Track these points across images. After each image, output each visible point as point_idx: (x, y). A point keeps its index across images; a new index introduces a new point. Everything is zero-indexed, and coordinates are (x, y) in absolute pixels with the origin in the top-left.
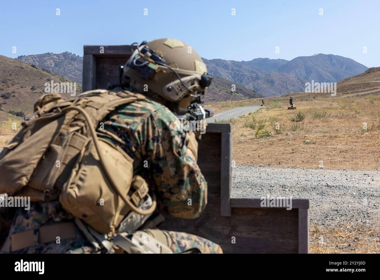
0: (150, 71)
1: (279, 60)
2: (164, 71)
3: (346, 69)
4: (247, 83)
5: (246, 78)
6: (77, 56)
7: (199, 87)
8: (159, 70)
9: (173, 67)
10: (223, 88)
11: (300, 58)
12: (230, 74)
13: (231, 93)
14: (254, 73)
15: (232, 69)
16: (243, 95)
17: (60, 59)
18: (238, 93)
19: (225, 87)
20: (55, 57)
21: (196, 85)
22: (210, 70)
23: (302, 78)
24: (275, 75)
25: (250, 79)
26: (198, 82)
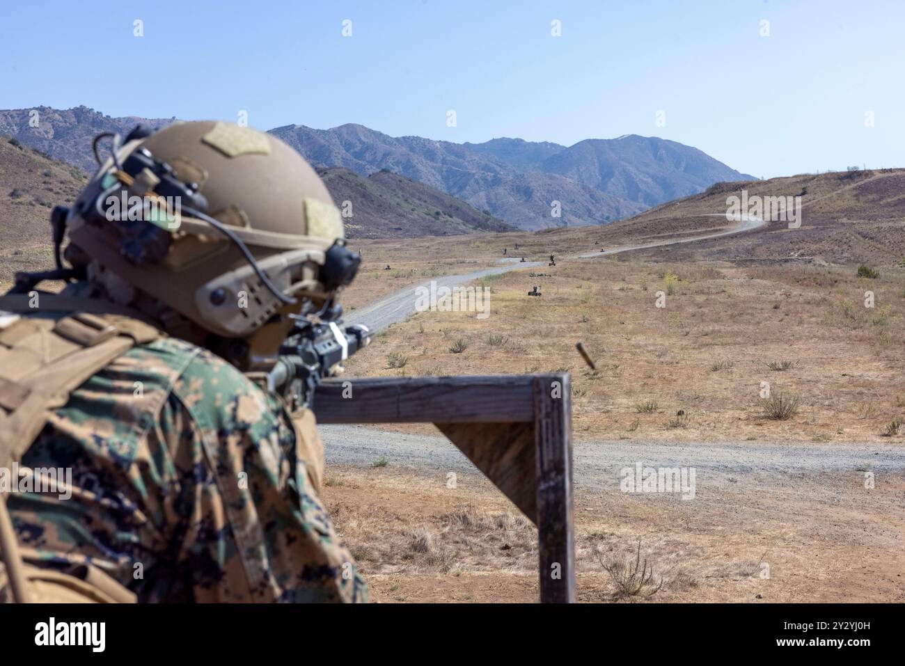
0: (154, 236)
1: (546, 143)
2: (202, 237)
3: (685, 170)
4: (475, 192)
5: (472, 181)
6: (104, 115)
7: (317, 288)
8: (183, 233)
9: (232, 223)
10: (421, 205)
11: (589, 141)
12: (438, 171)
13: (436, 216)
14: (489, 170)
15: (444, 159)
16: (461, 221)
17: (68, 120)
18: (451, 216)
19: (425, 202)
20: (57, 116)
21: (309, 281)
22: (396, 160)
23: (591, 187)
24: (536, 178)
25: (482, 182)
26: (314, 269)
